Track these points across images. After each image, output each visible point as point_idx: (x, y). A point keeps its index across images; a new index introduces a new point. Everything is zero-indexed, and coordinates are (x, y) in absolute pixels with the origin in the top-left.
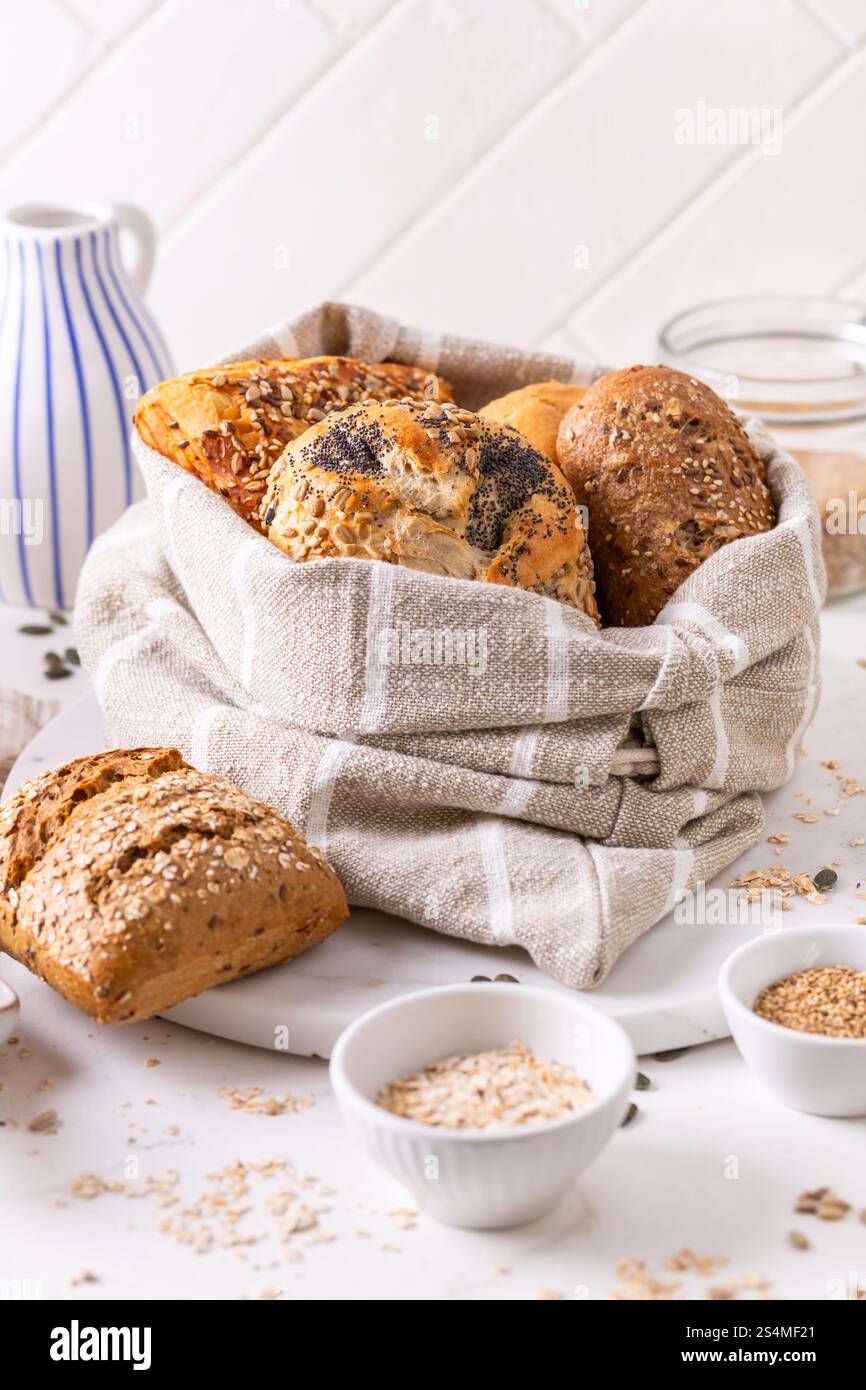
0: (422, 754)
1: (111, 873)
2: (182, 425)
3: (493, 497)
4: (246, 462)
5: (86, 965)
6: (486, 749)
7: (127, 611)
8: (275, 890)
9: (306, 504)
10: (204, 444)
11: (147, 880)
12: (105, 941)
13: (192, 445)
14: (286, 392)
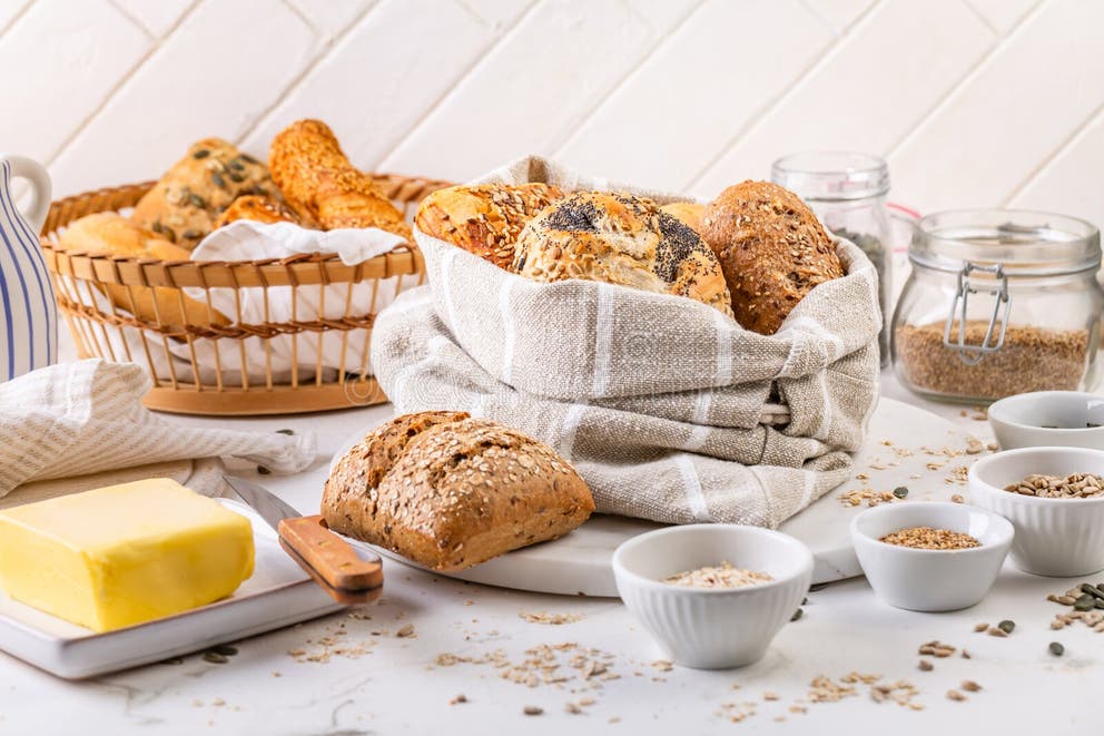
0: (633, 410)
1: (445, 468)
2: (451, 217)
3: (669, 250)
4: (497, 240)
5: (431, 526)
6: (676, 404)
7: (412, 349)
8: (552, 484)
9: (548, 252)
10: (468, 228)
11: (469, 472)
12: (444, 510)
13: (459, 230)
14: (518, 199)
